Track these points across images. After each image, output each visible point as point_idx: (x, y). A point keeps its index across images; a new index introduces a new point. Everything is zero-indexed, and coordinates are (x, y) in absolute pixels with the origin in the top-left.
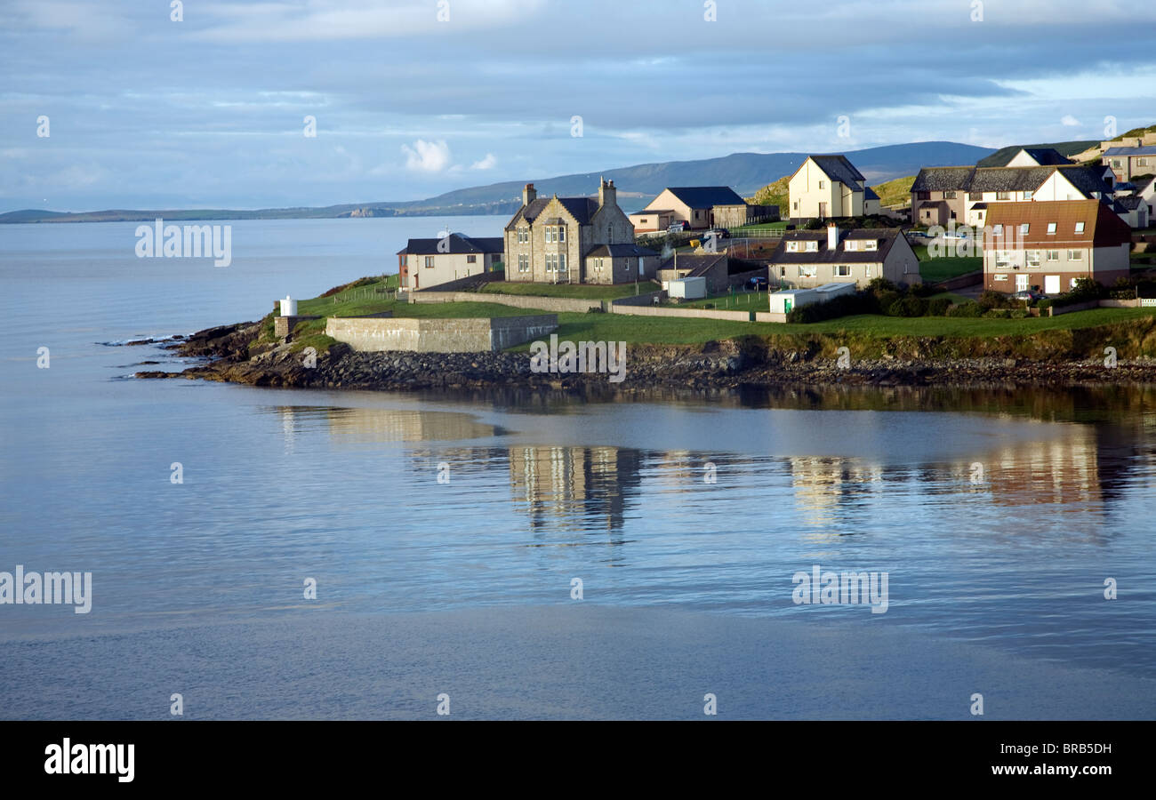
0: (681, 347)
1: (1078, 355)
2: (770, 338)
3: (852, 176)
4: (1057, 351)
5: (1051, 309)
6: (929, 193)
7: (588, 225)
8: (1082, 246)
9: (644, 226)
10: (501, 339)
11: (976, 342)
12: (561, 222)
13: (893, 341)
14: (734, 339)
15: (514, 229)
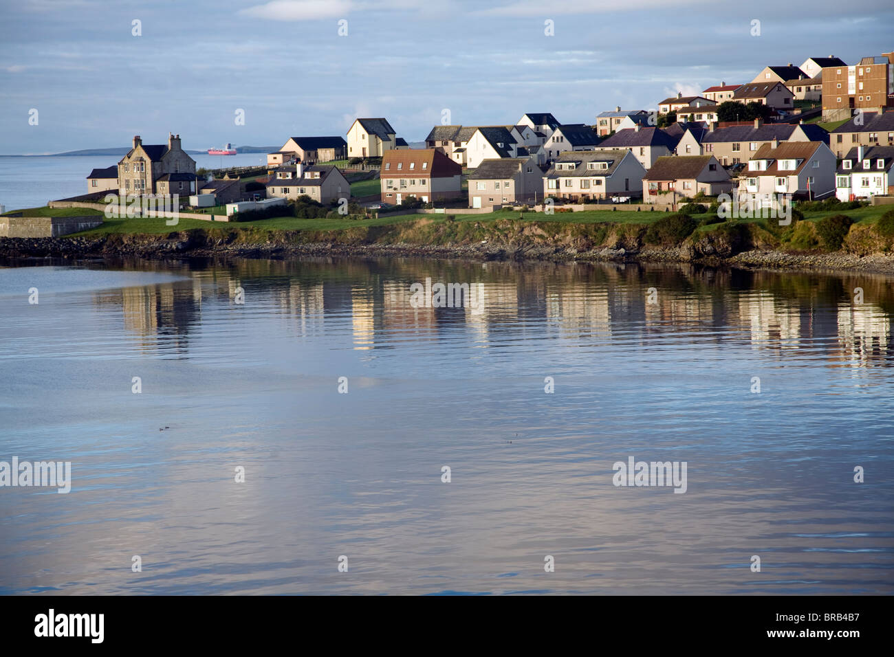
0: (157, 235)
1: (368, 242)
2: (209, 231)
3: (386, 131)
4: (358, 239)
5: (377, 214)
6: (435, 142)
7: (158, 161)
8: (425, 176)
9: (275, 161)
10: (59, 230)
11: (318, 233)
12: (142, 159)
13: (273, 233)
14: (186, 231)
15: (123, 164)
